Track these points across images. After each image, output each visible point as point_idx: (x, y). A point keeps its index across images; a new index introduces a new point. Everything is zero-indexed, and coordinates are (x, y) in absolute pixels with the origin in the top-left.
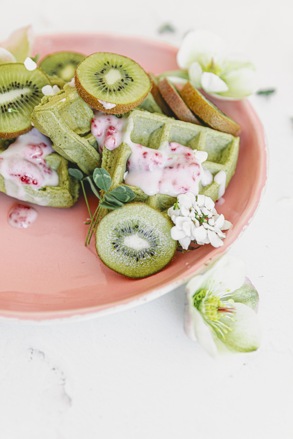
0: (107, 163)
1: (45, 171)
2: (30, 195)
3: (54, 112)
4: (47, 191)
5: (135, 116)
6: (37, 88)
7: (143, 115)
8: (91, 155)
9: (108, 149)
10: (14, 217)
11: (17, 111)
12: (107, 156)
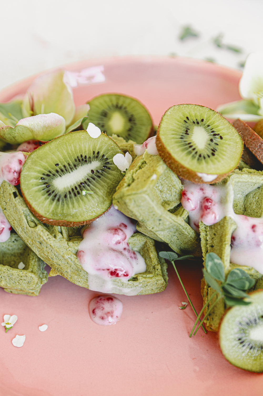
0: (207, 240)
1: (131, 257)
2: (118, 288)
3: (148, 195)
4: (139, 281)
5: (234, 182)
6: (107, 159)
7: (242, 178)
8: (186, 233)
9: (205, 224)
10: (99, 313)
11: (92, 192)
12: (205, 232)
